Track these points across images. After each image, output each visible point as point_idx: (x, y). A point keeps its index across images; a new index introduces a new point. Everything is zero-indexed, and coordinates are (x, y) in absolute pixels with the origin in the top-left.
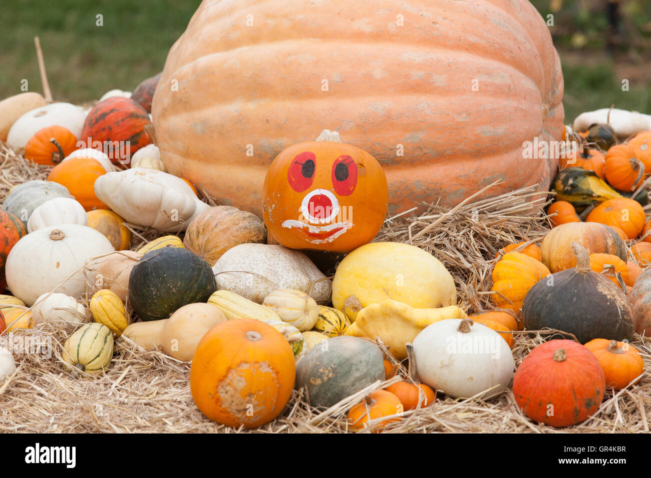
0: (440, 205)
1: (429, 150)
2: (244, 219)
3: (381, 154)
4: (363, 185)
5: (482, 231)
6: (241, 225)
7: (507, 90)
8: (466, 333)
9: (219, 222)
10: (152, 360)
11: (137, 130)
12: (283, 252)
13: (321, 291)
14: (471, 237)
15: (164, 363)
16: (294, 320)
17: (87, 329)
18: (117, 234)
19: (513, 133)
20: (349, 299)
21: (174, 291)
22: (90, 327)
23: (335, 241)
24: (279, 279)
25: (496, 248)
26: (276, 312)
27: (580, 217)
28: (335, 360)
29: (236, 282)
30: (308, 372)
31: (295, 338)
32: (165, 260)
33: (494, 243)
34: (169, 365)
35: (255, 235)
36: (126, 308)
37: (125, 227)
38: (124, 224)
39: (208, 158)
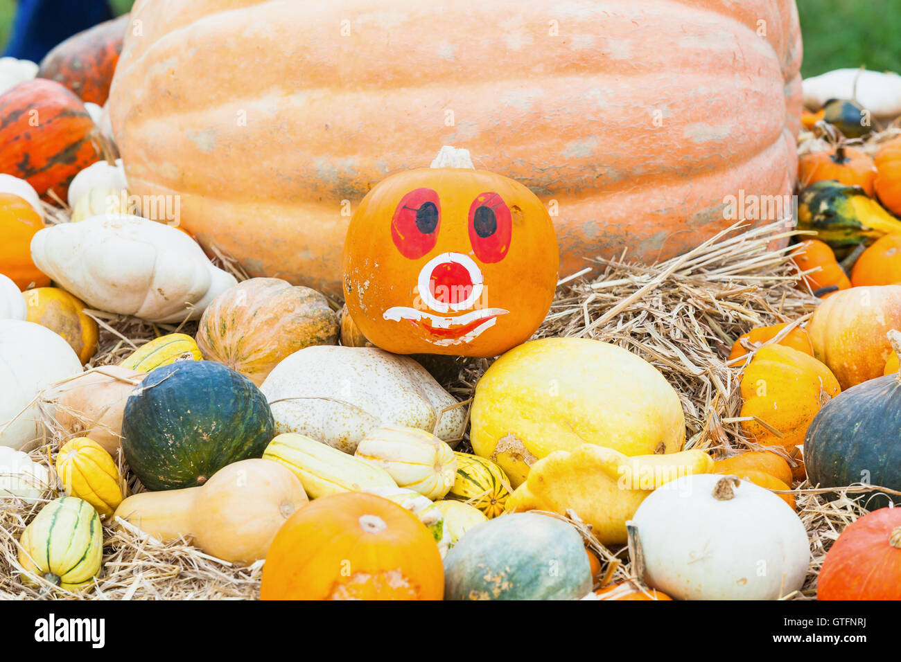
0: (626, 261)
1: (606, 170)
2: (302, 300)
3: (527, 179)
4: (522, 242)
5: (707, 307)
6: (297, 311)
7: (731, 62)
8: (728, 499)
9: (260, 308)
10: (176, 561)
11: (74, 138)
12: (383, 361)
13: (449, 425)
14: (692, 318)
15: (199, 566)
16: (418, 482)
17: (58, 510)
18: (75, 330)
19: (743, 134)
20: (505, 439)
21: (205, 438)
22: (61, 506)
23: (476, 339)
24: (380, 409)
25: (728, 333)
26: (384, 468)
27: (843, 266)
28: (511, 559)
29: (305, 416)
30: (465, 582)
31: (430, 518)
32: (185, 384)
33: (724, 325)
34: (208, 571)
35: (322, 328)
36: (119, 470)
37: (88, 316)
38: (87, 312)
39: (219, 192)
